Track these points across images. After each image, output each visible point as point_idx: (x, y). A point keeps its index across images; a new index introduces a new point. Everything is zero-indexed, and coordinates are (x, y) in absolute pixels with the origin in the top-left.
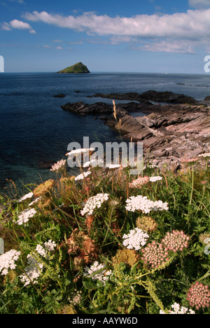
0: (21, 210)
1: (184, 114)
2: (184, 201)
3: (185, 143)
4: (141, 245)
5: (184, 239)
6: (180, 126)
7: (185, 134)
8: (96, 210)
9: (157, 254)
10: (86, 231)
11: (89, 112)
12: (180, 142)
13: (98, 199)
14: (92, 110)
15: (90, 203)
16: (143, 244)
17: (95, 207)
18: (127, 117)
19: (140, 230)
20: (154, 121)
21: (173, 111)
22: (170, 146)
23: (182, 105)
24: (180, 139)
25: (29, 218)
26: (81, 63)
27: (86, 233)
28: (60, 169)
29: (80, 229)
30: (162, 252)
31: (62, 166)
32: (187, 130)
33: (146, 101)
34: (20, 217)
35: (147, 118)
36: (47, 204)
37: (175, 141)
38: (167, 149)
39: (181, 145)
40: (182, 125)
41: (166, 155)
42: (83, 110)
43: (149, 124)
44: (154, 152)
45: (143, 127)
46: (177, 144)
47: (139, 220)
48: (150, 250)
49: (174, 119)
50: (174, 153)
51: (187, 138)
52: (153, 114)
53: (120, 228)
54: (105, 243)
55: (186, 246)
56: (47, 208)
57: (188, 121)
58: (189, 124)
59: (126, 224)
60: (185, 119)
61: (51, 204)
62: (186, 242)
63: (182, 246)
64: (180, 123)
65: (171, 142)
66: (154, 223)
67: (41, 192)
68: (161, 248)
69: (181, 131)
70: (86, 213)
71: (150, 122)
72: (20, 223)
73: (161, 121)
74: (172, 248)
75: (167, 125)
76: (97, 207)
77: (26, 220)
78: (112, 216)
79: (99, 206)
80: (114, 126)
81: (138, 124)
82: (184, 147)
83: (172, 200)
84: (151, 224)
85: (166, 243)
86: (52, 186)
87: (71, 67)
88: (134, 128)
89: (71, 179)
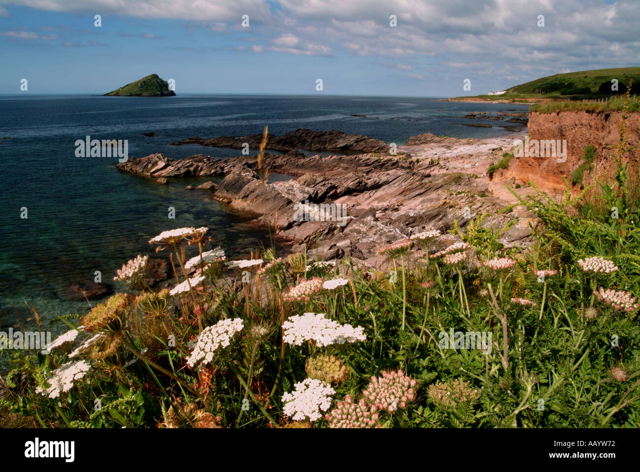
0: (53, 367)
1: (368, 173)
2: (390, 328)
3: (374, 230)
4: (321, 411)
5: (406, 384)
6: (361, 197)
7: (373, 211)
8: (221, 352)
9: (357, 420)
10: (199, 403)
11: (175, 176)
12: (364, 229)
13: (221, 330)
14: (183, 171)
15: (205, 339)
16: (325, 407)
17: (217, 345)
18: (256, 183)
19: (317, 382)
20: (311, 190)
21: (346, 169)
22: (346, 237)
23: (364, 157)
24: (365, 223)
25: (74, 381)
26: (155, 76)
27: (200, 406)
28: (135, 274)
29: (187, 398)
30: (366, 414)
31: (141, 269)
32: (376, 204)
33: (293, 151)
34: (53, 382)
35: (295, 184)
36: (111, 349)
37: (355, 226)
38: (340, 244)
39: (365, 235)
40: (366, 194)
41: (338, 255)
42: (164, 172)
43: (300, 196)
44: (314, 251)
45: (290, 202)
46: (359, 232)
47: (310, 364)
48: (343, 413)
49: (350, 184)
50: (354, 250)
51: (376, 220)
52: (307, 176)
53: (270, 389)
54: (240, 424)
55: (411, 397)
56: (110, 360)
57: (377, 186)
58: (380, 193)
59: (281, 380)
60: (370, 183)
61: (120, 349)
62: (411, 391)
63: (404, 399)
64: (361, 191)
65: (346, 231)
66: (341, 366)
67: (100, 320)
68: (364, 408)
69: (365, 206)
70: (199, 362)
71: (303, 192)
72: (54, 395)
73: (324, 189)
74: (385, 405)
75: (336, 196)
76: (220, 347)
77: (68, 386)
78: (255, 364)
79: (226, 344)
80: (230, 202)
81: (278, 196)
82: (372, 238)
83: (370, 322)
84: (336, 369)
85: (372, 398)
86: (125, 306)
87: (136, 84)
88: (270, 205)
89: (161, 294)
